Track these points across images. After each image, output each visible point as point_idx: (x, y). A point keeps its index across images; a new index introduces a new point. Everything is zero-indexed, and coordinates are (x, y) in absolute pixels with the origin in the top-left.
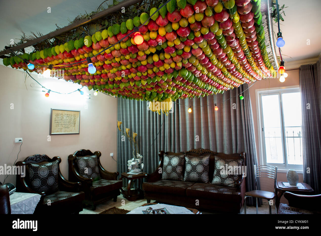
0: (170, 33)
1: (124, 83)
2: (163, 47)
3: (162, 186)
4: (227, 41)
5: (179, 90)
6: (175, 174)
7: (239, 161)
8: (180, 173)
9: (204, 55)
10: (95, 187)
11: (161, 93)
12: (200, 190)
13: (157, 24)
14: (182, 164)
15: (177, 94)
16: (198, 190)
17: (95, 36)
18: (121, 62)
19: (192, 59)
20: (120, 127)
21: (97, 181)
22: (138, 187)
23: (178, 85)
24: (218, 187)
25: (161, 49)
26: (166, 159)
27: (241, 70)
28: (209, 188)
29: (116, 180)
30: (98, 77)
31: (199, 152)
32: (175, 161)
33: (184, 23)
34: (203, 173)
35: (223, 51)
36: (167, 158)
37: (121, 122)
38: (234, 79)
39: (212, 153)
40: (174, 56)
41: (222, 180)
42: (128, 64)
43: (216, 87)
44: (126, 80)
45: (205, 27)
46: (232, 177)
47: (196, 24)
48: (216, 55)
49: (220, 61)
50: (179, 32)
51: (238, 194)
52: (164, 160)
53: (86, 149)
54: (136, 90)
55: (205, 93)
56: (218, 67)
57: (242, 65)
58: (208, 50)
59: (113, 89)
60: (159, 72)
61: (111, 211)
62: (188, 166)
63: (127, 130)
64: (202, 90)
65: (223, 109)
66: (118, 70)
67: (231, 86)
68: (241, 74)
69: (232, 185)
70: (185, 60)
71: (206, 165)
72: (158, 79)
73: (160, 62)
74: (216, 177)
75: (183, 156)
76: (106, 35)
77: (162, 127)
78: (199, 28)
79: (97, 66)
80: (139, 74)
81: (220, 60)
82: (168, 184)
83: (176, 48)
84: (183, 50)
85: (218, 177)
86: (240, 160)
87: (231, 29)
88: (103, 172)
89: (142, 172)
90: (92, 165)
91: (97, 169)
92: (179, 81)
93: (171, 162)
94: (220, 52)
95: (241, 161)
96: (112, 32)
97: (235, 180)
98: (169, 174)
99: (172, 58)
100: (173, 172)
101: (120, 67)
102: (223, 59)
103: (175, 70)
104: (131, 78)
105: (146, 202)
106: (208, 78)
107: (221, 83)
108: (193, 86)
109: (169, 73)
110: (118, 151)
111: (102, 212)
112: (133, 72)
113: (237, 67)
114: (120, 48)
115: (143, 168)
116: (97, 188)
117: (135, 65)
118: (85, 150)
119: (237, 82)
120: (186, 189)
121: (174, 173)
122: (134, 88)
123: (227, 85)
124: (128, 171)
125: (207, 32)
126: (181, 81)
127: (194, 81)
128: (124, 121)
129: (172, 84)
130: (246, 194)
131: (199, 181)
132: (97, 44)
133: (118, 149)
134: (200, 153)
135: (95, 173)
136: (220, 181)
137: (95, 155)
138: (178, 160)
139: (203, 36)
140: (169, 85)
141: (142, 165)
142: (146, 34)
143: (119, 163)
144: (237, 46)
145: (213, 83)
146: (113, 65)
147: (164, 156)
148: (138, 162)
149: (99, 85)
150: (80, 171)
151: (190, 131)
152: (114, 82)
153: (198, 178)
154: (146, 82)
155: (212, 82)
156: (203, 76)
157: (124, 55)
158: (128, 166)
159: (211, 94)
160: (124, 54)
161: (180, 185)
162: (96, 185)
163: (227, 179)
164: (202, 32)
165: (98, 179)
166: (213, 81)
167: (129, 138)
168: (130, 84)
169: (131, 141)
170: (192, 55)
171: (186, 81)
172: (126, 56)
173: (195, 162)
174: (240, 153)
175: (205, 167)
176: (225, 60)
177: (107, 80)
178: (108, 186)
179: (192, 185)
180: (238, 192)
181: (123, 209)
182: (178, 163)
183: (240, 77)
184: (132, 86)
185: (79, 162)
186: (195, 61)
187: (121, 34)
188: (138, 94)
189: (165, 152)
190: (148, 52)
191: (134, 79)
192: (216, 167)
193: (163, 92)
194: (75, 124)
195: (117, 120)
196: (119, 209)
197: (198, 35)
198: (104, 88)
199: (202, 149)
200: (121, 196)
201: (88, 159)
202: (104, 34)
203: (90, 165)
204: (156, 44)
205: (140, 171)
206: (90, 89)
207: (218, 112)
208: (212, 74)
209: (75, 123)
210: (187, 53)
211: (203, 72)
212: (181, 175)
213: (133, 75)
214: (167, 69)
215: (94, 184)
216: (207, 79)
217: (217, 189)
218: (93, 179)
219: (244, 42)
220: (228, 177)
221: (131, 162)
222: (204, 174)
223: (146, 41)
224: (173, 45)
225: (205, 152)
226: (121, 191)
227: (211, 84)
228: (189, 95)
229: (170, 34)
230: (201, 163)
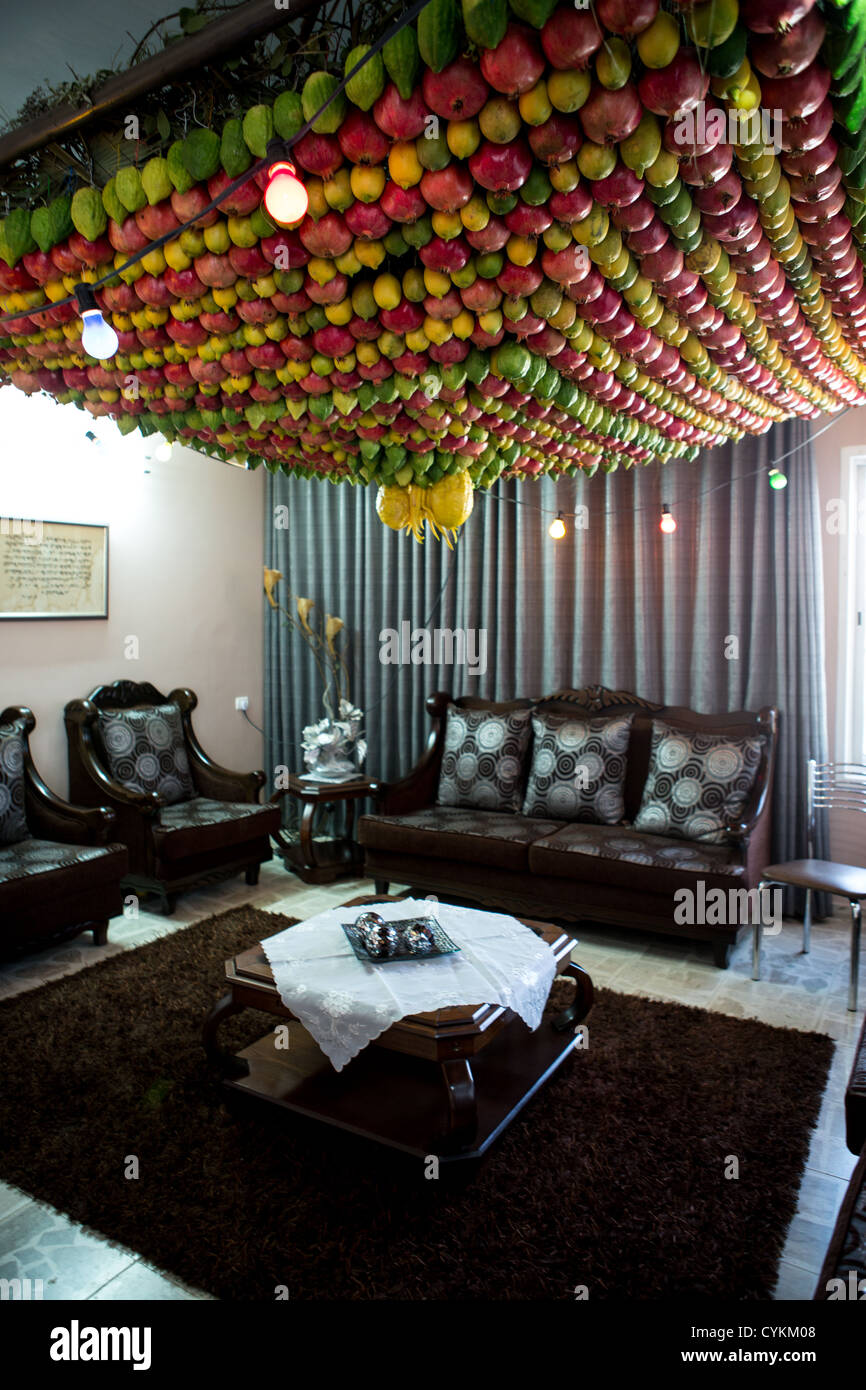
0: (442, 171)
1: (261, 405)
2: (413, 242)
3: (434, 829)
4: (703, 216)
5: (500, 439)
6: (491, 787)
7: (749, 745)
8: (508, 782)
9: (600, 279)
10: (170, 827)
11: (425, 451)
12: (584, 852)
13: (379, 130)
14: (520, 747)
15: (492, 456)
16: (577, 849)
17: (117, 186)
18: (242, 312)
19: (546, 296)
20: (272, 593)
21: (180, 807)
22: (343, 832)
23: (495, 414)
24: (657, 841)
25: (405, 250)
26: (457, 726)
27: (774, 355)
28: (621, 846)
29: (257, 801)
30: (151, 378)
31: (590, 702)
32: (492, 734)
33: (499, 123)
34: (600, 784)
35: (688, 263)
36: (462, 720)
37: (277, 572)
38: (740, 398)
39: (643, 705)
40: (466, 285)
41: (677, 817)
42: (273, 321)
43: (660, 429)
44: (266, 389)
45: (596, 140)
46: (716, 804)
47: (554, 127)
48: (653, 283)
49: (675, 313)
50: (480, 168)
51: (732, 872)
52: (449, 731)
53: (138, 678)
54: (318, 434)
55: (614, 454)
56: (666, 336)
57: (778, 332)
58: (616, 257)
59: (222, 429)
60: (403, 355)
61: (235, 919)
62: (543, 756)
63: (302, 605)
64: (600, 441)
65: (700, 527)
66: (232, 348)
67: (728, 429)
68: (771, 373)
69: (714, 835)
70: (513, 301)
71: (615, 754)
72: (403, 390)
73: (405, 310)
74: (652, 802)
75: (524, 715)
76: (160, 181)
77: (444, 596)
78: (569, 148)
79: (141, 329)
80: (320, 365)
81: (670, 303)
82: (461, 825)
83: (473, 244)
84: (503, 253)
85: (659, 802)
86: (756, 740)
87: (721, 157)
88: (204, 771)
89: (360, 775)
90: (159, 741)
91: (180, 760)
92: (497, 400)
93: (477, 736)
94: (670, 266)
95: (758, 744)
96: (187, 171)
97: (727, 816)
98: (464, 786)
99: (455, 291)
100: (480, 779)
101: (238, 334)
102: (687, 301)
103: (475, 350)
104: (288, 385)
105: (370, 890)
106: (626, 389)
107: (684, 411)
108: (558, 422)
109: (448, 361)
110: (267, 689)
111: (198, 921)
112: (295, 357)
113: (753, 341)
114: (228, 244)
115: (365, 760)
116: (177, 831)
117: (298, 322)
118: (133, 683)
119: (757, 410)
120: (530, 844)
121: (485, 780)
122: (309, 428)
123: (709, 422)
124: (305, 768)
125: (606, 168)
126: (505, 399)
127: (561, 398)
128: (293, 567)
129: (468, 413)
130: (767, 875)
131: (585, 816)
132: (129, 225)
133: (267, 681)
134: (596, 707)
135: (173, 775)
136: (669, 818)
137: (172, 704)
138: (506, 731)
139: (589, 188)
140: (454, 418)
141: (360, 748)
142: (332, 178)
143: (271, 736)
144: (748, 240)
145: (646, 411)
146: (205, 322)
147: (449, 712)
148: (345, 733)
149: (160, 411)
150: (111, 765)
151: (556, 617)
152: (218, 401)
153: (579, 805)
154: (354, 403)
155: (643, 406)
156: (599, 377)
157: (246, 278)
158: (304, 750)
159: (644, 461)
160: (248, 275)
161: (505, 831)
162: (175, 818)
163: (698, 812)
164: (583, 169)
165: (184, 798)
166: (647, 401)
167: (312, 640)
168: (286, 409)
169: (318, 651)
170: (547, 282)
171: (528, 398)
172: (256, 283)
173: (571, 739)
174: (756, 711)
175: (609, 762)
176: (698, 307)
177: (191, 391)
178: (223, 824)
179: (556, 831)
180: (736, 864)
181: (281, 915)
182: (502, 744)
183: (769, 386)
184: (296, 417)
185: (109, 728)
186: (556, 308)
187: (225, 180)
188: (330, 455)
189: (456, 696)
190: (350, 265)
191: (304, 387)
192: (654, 762)
193: (432, 447)
194: (88, 578)
195: (264, 563)
196: (266, 913)
197: (566, 180)
198: (184, 425)
199: (603, 688)
200: (276, 865)
201: (143, 720)
202: (155, 178)
203: (151, 743)
204: (380, 227)
205: (353, 772)
206: (125, 431)
207: (677, 539)
208: (638, 369)
209: (90, 574)
210: (522, 268)
211: (597, 359)
212: (515, 791)
213: (294, 371)
214: (440, 343)
215: (169, 815)
216: (617, 391)
217: (650, 850)
218: (161, 796)
219: (783, 218)
220: (701, 804)
221: (315, 735)
222: (607, 789)
223: (338, 211)
224: (458, 232)
225: (616, 702)
226: (274, 845)
227: (639, 417)
228: (547, 462)
229: (438, 178)
230: (594, 747)
